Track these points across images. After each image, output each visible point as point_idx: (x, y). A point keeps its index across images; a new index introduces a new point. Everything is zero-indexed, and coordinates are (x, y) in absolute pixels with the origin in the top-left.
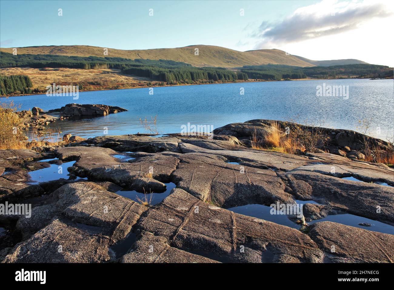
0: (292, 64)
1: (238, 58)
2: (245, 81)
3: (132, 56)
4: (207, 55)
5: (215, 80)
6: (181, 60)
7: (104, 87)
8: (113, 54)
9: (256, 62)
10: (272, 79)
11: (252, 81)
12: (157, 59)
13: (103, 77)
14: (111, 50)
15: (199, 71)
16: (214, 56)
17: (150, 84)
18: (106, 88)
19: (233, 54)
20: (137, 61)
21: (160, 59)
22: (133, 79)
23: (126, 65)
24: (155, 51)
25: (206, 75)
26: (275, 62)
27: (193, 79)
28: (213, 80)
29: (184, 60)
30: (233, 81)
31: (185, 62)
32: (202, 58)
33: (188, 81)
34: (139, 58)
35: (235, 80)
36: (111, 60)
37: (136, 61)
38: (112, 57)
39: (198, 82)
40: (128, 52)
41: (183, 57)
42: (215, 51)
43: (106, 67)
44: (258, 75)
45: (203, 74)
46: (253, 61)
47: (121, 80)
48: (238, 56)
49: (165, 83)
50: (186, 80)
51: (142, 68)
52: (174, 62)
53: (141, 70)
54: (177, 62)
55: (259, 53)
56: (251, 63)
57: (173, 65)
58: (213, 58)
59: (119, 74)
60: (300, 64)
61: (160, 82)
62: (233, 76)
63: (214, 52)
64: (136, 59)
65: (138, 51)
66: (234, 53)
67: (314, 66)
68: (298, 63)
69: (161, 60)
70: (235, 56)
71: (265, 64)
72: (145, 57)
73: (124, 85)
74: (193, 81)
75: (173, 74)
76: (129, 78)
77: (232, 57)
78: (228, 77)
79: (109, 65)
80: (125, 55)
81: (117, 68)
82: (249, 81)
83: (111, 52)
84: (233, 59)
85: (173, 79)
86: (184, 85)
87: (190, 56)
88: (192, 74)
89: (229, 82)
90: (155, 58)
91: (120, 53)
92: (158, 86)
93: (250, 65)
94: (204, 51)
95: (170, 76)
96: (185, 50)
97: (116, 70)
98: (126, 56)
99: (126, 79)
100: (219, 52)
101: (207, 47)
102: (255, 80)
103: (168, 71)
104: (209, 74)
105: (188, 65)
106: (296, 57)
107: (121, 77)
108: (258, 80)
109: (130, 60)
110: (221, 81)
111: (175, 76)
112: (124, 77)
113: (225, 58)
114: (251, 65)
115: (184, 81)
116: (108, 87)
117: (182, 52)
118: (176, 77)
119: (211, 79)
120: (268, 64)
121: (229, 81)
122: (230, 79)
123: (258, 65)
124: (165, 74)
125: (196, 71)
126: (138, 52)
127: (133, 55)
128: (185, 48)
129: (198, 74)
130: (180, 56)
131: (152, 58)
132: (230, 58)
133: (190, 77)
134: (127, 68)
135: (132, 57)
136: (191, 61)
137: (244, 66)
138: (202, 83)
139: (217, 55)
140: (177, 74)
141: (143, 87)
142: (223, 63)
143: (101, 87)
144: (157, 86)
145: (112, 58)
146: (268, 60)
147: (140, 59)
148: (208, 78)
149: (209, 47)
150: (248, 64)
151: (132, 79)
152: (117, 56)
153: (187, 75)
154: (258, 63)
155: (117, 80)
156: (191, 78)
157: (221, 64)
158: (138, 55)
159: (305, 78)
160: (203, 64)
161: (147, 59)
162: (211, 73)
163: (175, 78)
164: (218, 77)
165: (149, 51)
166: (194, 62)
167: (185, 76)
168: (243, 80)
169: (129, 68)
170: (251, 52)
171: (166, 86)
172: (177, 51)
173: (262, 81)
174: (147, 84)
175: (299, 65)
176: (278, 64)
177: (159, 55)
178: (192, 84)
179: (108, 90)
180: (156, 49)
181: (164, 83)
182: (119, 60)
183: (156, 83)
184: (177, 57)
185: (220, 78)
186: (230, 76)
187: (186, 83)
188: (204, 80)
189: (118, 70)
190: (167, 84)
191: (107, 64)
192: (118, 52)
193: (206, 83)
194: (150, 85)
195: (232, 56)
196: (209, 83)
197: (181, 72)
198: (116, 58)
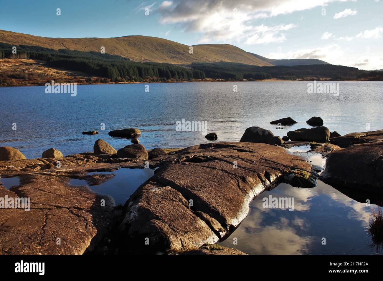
0: (247, 62)
1: (185, 53)
2: (202, 80)
3: (55, 45)
4: (148, 47)
5: (168, 78)
6: (116, 53)
7: (31, 82)
8: (30, 42)
9: (206, 58)
10: (233, 79)
11: (210, 80)
12: (87, 50)
13: (25, 69)
14: (27, 36)
15: (148, 66)
16: (157, 50)
17: (90, 80)
18: (32, 83)
19: (179, 49)
20: (62, 52)
21: (91, 50)
22: (66, 73)
23: (52, 55)
24: (84, 40)
25: (156, 72)
26: (228, 59)
27: (141, 75)
28: (165, 77)
29: (120, 53)
30: (189, 80)
31: (122, 56)
32: (142, 51)
33: (136, 78)
34: (64, 48)
35: (190, 79)
36: (27, 48)
37: (60, 52)
38: (29, 45)
39: (148, 80)
40: (50, 40)
41: (118, 49)
42: (157, 43)
43: (26, 57)
44: (216, 74)
45: (153, 70)
46: (203, 58)
47: (50, 74)
48: (185, 51)
49: (109, 80)
50: (133, 77)
51: (75, 59)
52: (109, 55)
53: (74, 62)
54: (112, 55)
55: (209, 48)
56: (200, 59)
57: (107, 58)
58: (156, 52)
59: (46, 65)
60: (256, 62)
61: (103, 79)
62: (188, 73)
63: (157, 45)
64: (60, 49)
65: (63, 39)
66: (180, 47)
67: (273, 65)
68: (254, 62)
69: (91, 52)
70: (181, 51)
71: (217, 61)
72: (72, 48)
73: (57, 80)
74: (142, 79)
75: (116, 69)
76: (60, 71)
77: (178, 52)
78: (183, 75)
79: (29, 55)
80: (45, 43)
81: (41, 59)
82: (207, 80)
83: (27, 39)
84: (179, 54)
85: (117, 74)
86: (131, 83)
87: (128, 49)
88: (139, 69)
89: (184, 81)
90: (85, 50)
91: (40, 41)
92: (100, 83)
93: (199, 62)
94: (144, 43)
95: (114, 71)
96: (121, 41)
97: (40, 61)
98: (47, 45)
99: (57, 73)
100: (162, 45)
101: (147, 38)
102: (214, 79)
103: (110, 65)
104: (159, 70)
105: (126, 59)
106: (251, 55)
107: (49, 70)
108: (216, 79)
109: (52, 50)
110: (175, 79)
111: (119, 71)
112: (53, 70)
113: (170, 52)
114: (201, 62)
115: (131, 77)
116: (36, 81)
117: (117, 43)
118: (121, 73)
119: (164, 77)
120: (220, 61)
121: (184, 79)
122: (185, 77)
123: (209, 62)
124: (107, 68)
125: (145, 66)
126: (62, 41)
127: (57, 44)
128: (121, 38)
129: (147, 70)
130: (115, 48)
131: (80, 48)
132: (175, 53)
133: (137, 72)
134: (55, 59)
135: (55, 47)
136: (129, 55)
137: (192, 63)
138: (153, 81)
139: (159, 49)
140: (122, 69)
141: (81, 83)
142: (167, 59)
143: (27, 82)
144: (98, 83)
145: (28, 47)
146: (220, 56)
147: (66, 50)
148: (158, 75)
149: (150, 38)
150: (197, 61)
151: (64, 73)
152: (35, 44)
153: (134, 71)
154: (209, 59)
155: (45, 73)
156: (138, 74)
157: (165, 59)
158: (62, 45)
159: (270, 79)
160: (143, 58)
161: (75, 50)
162: (162, 70)
163: (119, 74)
164: (171, 74)
165: (77, 40)
166: (133, 56)
167: (131, 72)
168: (199, 79)
169: (57, 60)
170: (199, 46)
171: (110, 84)
172: (112, 41)
173: (221, 80)
174: (85, 80)
175: (255, 64)
176: (232, 62)
177: (89, 46)
178: (141, 82)
179: (37, 85)
180: (86, 38)
181: (107, 80)
182: (38, 50)
183: (98, 79)
184: (112, 49)
185: (173, 75)
186: (185, 74)
187: (133, 81)
188: (155, 78)
189: (42, 61)
190: (111, 81)
191: (27, 54)
192: (37, 39)
193: (157, 81)
194: (90, 82)
195: (178, 50)
196: (161, 81)
197: (127, 67)
198: (34, 47)
